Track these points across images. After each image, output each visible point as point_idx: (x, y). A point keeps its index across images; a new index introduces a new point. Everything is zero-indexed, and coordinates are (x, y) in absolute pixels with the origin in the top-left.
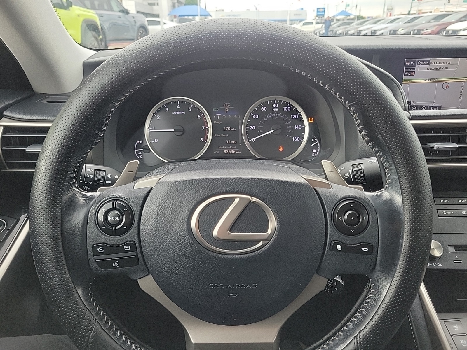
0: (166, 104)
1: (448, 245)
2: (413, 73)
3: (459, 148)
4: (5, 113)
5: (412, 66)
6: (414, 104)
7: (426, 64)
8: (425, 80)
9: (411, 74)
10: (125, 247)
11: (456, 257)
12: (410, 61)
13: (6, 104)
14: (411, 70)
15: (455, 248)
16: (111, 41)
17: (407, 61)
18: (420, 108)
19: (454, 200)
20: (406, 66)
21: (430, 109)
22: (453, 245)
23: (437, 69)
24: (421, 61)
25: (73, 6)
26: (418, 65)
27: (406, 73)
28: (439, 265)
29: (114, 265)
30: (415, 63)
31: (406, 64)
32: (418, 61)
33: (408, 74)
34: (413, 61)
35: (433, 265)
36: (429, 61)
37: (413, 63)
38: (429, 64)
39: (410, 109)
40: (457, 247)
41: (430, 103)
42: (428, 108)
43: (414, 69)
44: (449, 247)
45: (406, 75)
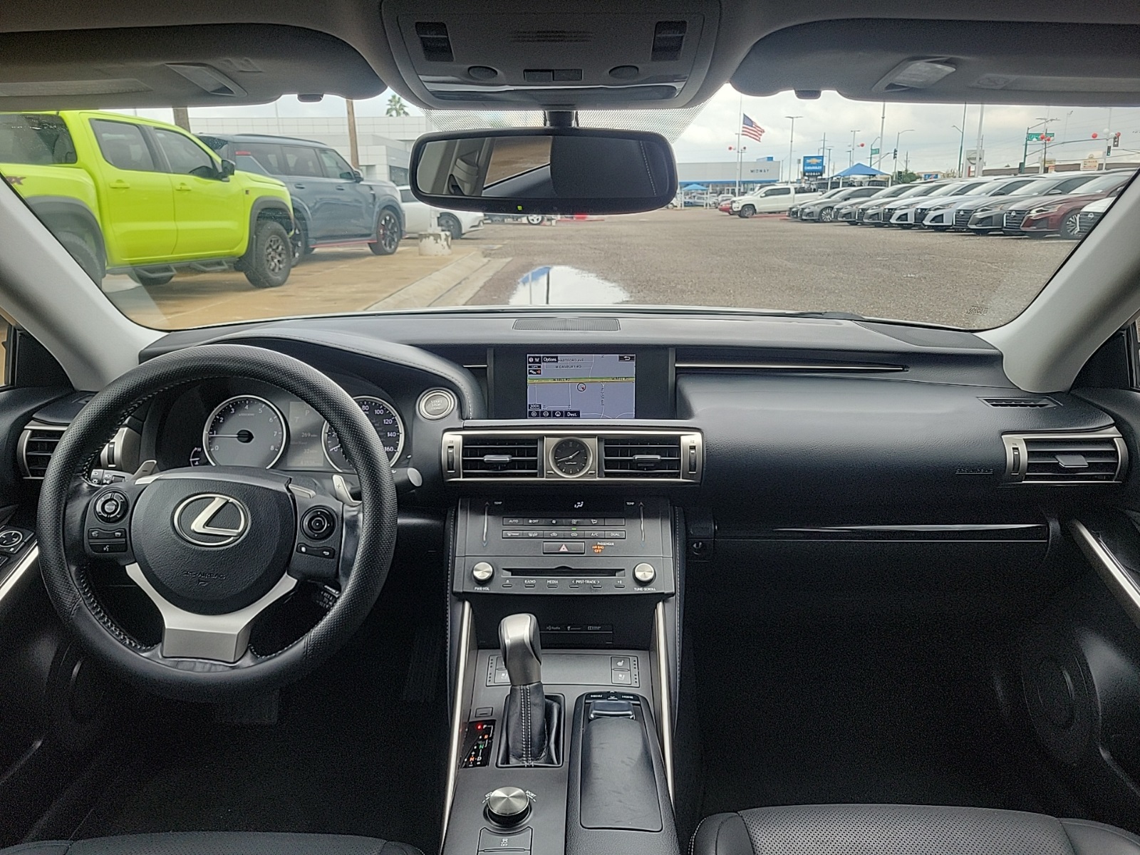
0: (232, 404)
1: (504, 569)
2: (539, 371)
3: (514, 461)
4: (34, 416)
5: (537, 363)
6: (546, 409)
7: (554, 362)
8: (554, 380)
10: (117, 534)
11: (509, 581)
12: (534, 357)
13: (38, 405)
14: (535, 368)
15: (511, 572)
16: (317, 238)
17: (529, 357)
18: (552, 414)
19: (524, 521)
20: (529, 363)
21: (566, 416)
22: (510, 569)
23: (568, 367)
24: (548, 357)
25: (236, 172)
26: (543, 361)
27: (530, 371)
28: (486, 589)
29: (105, 549)
30: (540, 360)
31: (529, 361)
32: (543, 357)
33: (533, 372)
34: (537, 357)
35: (481, 588)
36: (557, 358)
37: (537, 360)
38: (557, 361)
39: (540, 415)
40: (514, 572)
41: (565, 408)
42: (564, 414)
43: (540, 367)
44: (504, 571)
45: (530, 373)
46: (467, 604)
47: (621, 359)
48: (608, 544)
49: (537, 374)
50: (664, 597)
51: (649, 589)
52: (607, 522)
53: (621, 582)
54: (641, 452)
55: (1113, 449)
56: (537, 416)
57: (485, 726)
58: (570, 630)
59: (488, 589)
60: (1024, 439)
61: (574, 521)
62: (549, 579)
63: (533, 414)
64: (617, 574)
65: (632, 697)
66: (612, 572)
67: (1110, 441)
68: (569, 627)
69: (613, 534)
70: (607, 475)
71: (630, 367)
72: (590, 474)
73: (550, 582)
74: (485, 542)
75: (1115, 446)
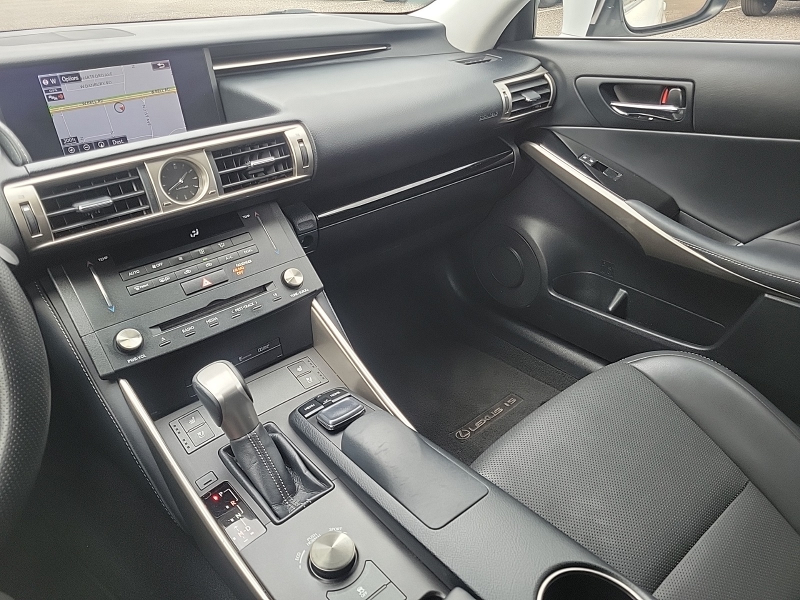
1: (150, 328)
2: (61, 95)
3: (115, 202)
5: (54, 85)
6: (85, 141)
7: (76, 81)
8: (84, 103)
9: (58, 98)
11: (163, 338)
12: (48, 79)
14: (55, 91)
15: (161, 328)
17: (42, 79)
18: (95, 146)
19: (146, 269)
20: (45, 86)
21: (112, 144)
22: (157, 325)
23: (95, 85)
24: (67, 76)
26: (63, 82)
27: (50, 97)
28: (142, 357)
30: (57, 81)
31: (43, 84)
32: (61, 76)
33: (53, 98)
34: (52, 77)
35: (135, 359)
36: (78, 75)
37: (54, 81)
38: (80, 80)
39: (80, 149)
40: (163, 326)
41: (107, 136)
42: (108, 143)
43: (60, 90)
44: (152, 330)
45: (50, 100)
46: (124, 383)
47: (155, 67)
48: (246, 263)
49: (59, 99)
50: (314, 294)
51: (303, 291)
52: (235, 240)
53: (276, 294)
54: (252, 157)
55: (546, 83)
56: (77, 151)
57: (221, 494)
58: (243, 360)
59: (144, 356)
60: (506, 85)
61: (201, 251)
62: (207, 319)
63: (72, 150)
64: (267, 289)
65: (338, 393)
66: (263, 288)
67: (542, 77)
68: (240, 358)
69: (246, 252)
70: (227, 191)
71: (166, 77)
72: (212, 193)
73: (209, 321)
74: (111, 307)
75: (546, 80)
